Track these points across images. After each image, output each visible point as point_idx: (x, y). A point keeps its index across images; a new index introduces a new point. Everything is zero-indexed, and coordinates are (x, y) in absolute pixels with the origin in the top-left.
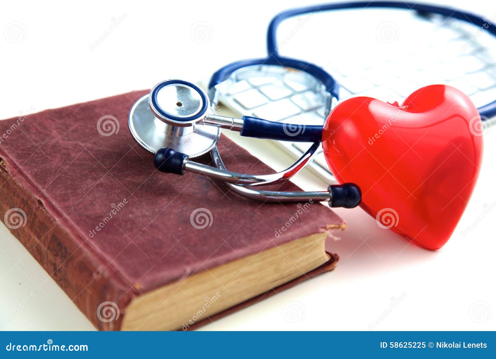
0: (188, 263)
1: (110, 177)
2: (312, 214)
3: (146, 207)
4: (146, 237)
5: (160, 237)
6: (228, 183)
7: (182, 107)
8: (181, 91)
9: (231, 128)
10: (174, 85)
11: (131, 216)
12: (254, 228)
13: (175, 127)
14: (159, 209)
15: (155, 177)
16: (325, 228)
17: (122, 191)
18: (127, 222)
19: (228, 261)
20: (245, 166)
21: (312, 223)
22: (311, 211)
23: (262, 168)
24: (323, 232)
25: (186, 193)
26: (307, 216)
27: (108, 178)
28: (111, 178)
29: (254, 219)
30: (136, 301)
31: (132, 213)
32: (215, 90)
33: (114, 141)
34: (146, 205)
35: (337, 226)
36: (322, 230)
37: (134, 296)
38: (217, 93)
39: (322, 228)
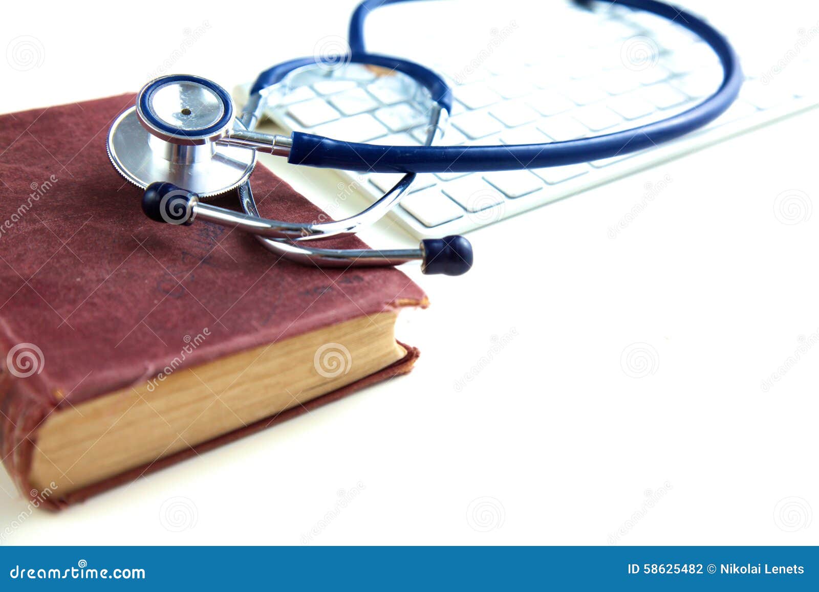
0: (154, 357)
1: (59, 219)
2: (376, 282)
3: (108, 267)
4: (96, 314)
5: (119, 314)
6: (260, 237)
7: (191, 116)
8: (189, 92)
9: (272, 151)
10: (178, 84)
11: (78, 280)
12: (277, 303)
13: (182, 146)
14: (127, 269)
15: (132, 221)
16: (393, 304)
17: (74, 240)
18: (70, 289)
19: (223, 355)
20: (280, 207)
21: (372, 296)
22: (375, 276)
23: (307, 211)
24: (388, 311)
25: (178, 246)
26: (366, 284)
27: (55, 221)
28: (61, 220)
29: (280, 288)
30: (55, 420)
31: (82, 275)
32: (260, 97)
33: (80, 165)
34: (109, 263)
35: (413, 301)
36: (386, 307)
37: (52, 410)
38: (261, 102)
39: (387, 303)
